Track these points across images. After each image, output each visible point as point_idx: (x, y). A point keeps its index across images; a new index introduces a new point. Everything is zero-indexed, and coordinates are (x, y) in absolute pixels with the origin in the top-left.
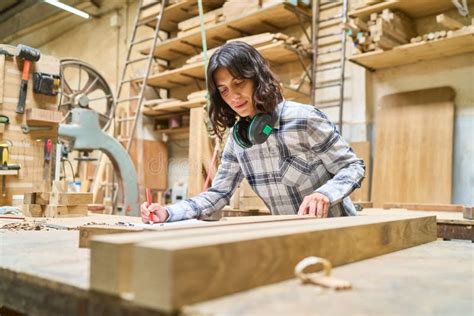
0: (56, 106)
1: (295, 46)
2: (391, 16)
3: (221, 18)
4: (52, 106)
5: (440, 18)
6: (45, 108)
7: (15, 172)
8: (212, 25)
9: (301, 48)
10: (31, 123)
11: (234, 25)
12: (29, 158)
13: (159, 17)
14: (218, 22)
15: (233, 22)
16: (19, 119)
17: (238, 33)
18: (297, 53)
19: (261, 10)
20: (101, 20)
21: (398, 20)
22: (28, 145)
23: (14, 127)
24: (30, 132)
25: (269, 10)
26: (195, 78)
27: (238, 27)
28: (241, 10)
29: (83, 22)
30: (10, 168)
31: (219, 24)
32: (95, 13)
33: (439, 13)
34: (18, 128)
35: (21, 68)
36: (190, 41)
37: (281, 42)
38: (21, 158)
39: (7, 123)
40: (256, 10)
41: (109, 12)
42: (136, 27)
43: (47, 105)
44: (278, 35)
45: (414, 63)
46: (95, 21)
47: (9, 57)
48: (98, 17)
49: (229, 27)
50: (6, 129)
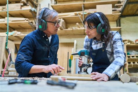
1: (31, 24)
2: (63, 21)
3: (4, 9)
5: (77, 24)
9: (33, 25)
14: (2, 10)
18: (32, 26)
19: (21, 10)
21: (64, 22)
25: (24, 10)
28: (14, 8)
31: (3, 11)
33: (77, 22)
37: (27, 21)
40: (19, 9)
44: (27, 19)
45: (66, 35)
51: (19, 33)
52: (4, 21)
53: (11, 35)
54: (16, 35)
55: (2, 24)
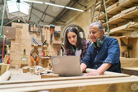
0: (60, 39)
3: (119, 5)
4: (59, 39)
6: (57, 40)
7: (49, 57)
8: (116, 7)
10: (54, 44)
11: (123, 6)
12: (53, 54)
13: (100, 8)
15: (122, 5)
16: (51, 44)
17: (125, 8)
20: (87, 11)
22: (53, 50)
23: (50, 46)
24: (54, 47)
26: (112, 24)
27: (124, 6)
29: (83, 13)
30: (48, 56)
31: (118, 7)
32: (85, 10)
34: (51, 46)
35: (51, 31)
36: (110, 13)
38: (52, 53)
39: (48, 45)
41: (89, 9)
42: (94, 12)
43: (58, 39)
46: (86, 12)
47: (48, 28)
48: (86, 11)
49: (121, 7)
50: (48, 46)
51: (133, 23)
52: (119, 16)
53: (126, 27)
54: (131, 26)
55: (119, 19)
